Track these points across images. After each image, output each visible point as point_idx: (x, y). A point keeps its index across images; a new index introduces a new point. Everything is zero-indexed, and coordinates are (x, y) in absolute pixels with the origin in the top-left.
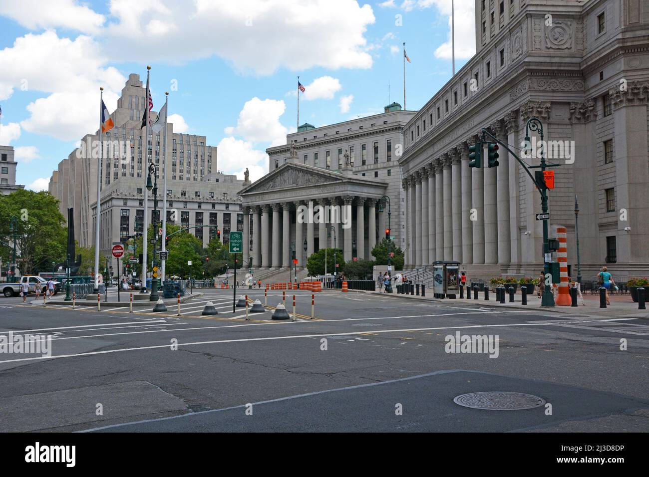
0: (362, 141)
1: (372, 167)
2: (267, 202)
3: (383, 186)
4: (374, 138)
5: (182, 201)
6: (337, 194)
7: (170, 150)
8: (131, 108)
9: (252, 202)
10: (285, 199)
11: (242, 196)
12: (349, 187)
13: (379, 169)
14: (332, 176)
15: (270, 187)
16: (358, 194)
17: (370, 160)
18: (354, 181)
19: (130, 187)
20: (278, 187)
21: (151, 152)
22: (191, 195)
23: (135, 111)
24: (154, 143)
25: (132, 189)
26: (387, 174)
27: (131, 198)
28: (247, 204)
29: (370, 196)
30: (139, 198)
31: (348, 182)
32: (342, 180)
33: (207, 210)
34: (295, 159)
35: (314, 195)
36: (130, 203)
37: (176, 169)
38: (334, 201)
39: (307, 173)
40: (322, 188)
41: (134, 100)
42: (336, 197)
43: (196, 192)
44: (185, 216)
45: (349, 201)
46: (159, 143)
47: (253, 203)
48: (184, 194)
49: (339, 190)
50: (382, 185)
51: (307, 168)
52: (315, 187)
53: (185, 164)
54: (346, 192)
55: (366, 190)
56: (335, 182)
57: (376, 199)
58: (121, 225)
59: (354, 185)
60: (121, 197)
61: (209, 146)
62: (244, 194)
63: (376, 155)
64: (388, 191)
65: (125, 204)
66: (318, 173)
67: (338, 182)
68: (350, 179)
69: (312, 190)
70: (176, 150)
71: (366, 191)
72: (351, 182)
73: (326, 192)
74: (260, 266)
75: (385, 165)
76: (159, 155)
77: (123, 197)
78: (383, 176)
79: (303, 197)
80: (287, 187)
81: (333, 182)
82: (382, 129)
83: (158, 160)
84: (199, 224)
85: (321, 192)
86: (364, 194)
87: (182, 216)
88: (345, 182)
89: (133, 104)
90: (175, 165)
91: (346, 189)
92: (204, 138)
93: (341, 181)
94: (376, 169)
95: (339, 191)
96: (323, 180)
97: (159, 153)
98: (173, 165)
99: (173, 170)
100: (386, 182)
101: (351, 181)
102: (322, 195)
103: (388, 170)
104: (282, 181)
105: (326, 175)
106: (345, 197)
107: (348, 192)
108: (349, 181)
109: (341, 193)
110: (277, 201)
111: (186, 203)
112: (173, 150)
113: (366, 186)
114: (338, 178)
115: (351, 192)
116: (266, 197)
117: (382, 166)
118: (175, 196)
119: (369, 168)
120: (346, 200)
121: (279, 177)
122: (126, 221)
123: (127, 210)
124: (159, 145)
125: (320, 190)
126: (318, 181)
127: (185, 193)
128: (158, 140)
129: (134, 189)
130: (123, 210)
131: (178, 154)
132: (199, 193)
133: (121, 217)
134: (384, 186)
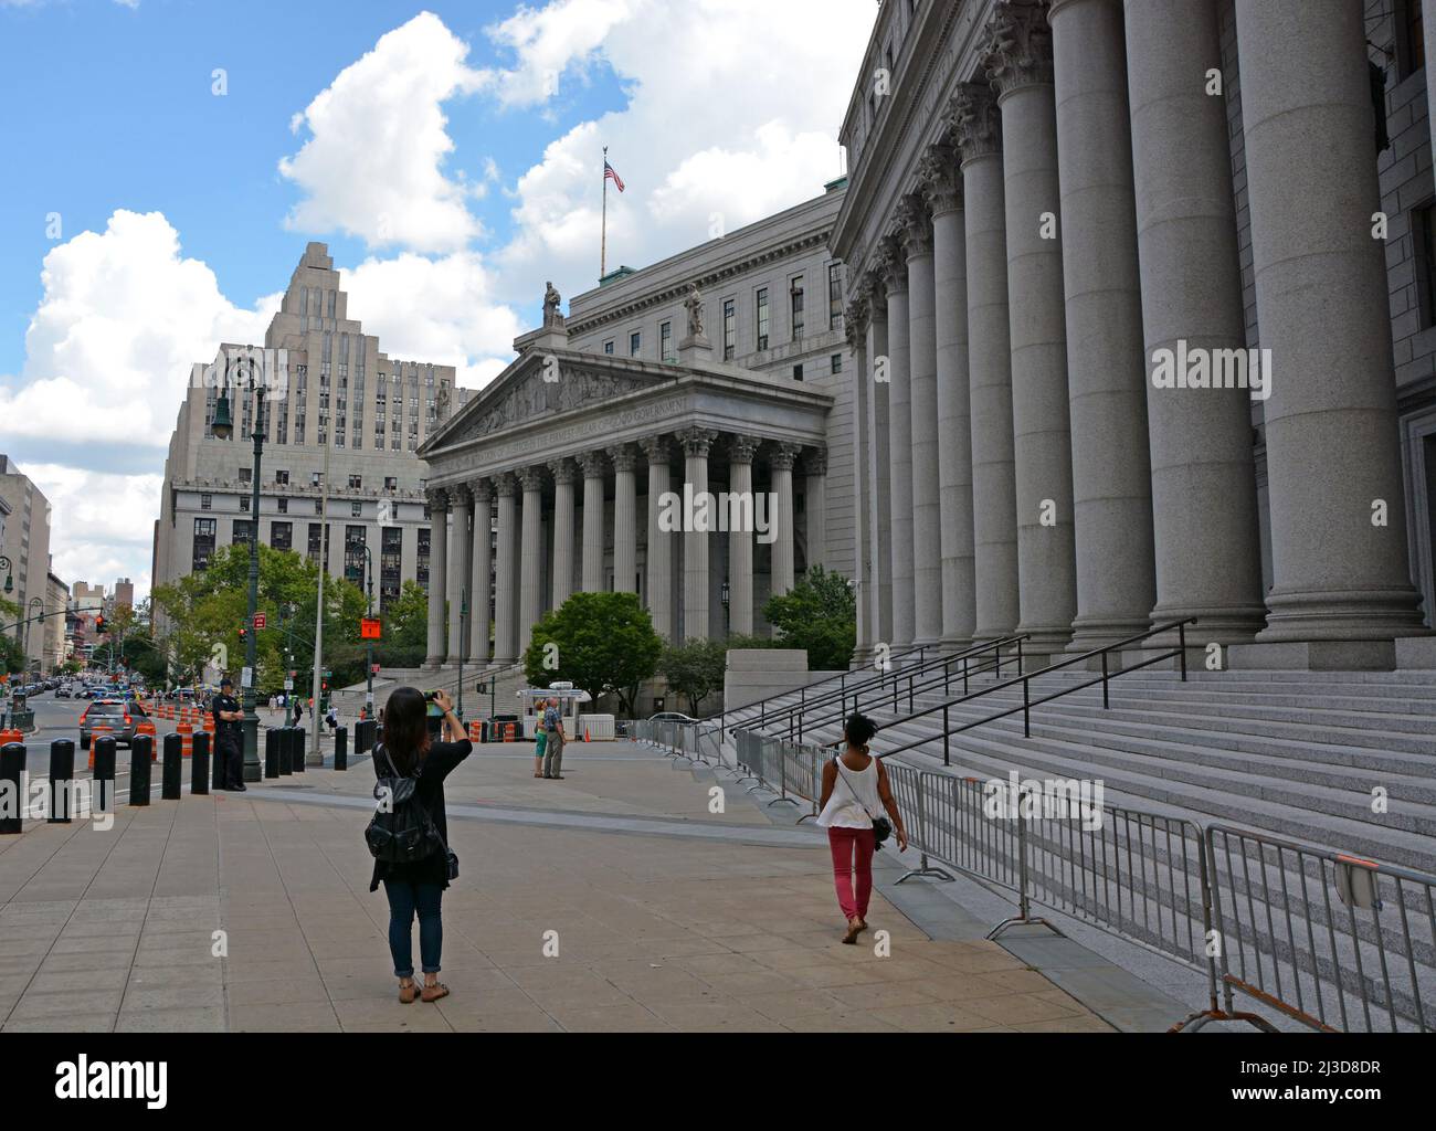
0: (756, 278)
1: (786, 353)
2: (483, 472)
3: (819, 407)
4: (790, 266)
5: (348, 500)
6: (664, 427)
7: (370, 397)
8: (305, 315)
9: (449, 475)
10: (526, 458)
11: (426, 459)
12: (700, 402)
13: (807, 355)
14: (648, 370)
15: (493, 425)
16: (729, 426)
17: (780, 333)
18: (716, 382)
19: (221, 467)
20: (513, 424)
21: (327, 401)
22: (373, 484)
23: (312, 319)
24: (334, 382)
25: (227, 470)
26: (829, 369)
27: (219, 490)
28: (439, 480)
29: (772, 433)
30: (239, 491)
31: (696, 383)
32: (677, 378)
33: (410, 522)
34: (553, 336)
35: (600, 436)
36: (216, 504)
37: (383, 441)
38: (654, 448)
39: (583, 374)
40: (622, 414)
41: (311, 297)
42: (662, 438)
43: (388, 480)
44: (355, 537)
45: (699, 445)
46: (345, 380)
47: (452, 477)
48: (355, 483)
49: (669, 413)
50: (813, 401)
51: (581, 355)
52: (605, 410)
53: (405, 430)
54: (689, 417)
55: (758, 413)
56: (656, 388)
57: (792, 446)
58: (195, 557)
59: (716, 395)
60: (195, 489)
61: (463, 389)
62: (430, 454)
63: (798, 315)
64: (832, 422)
65: (206, 506)
66: (610, 368)
67: (664, 385)
68: (702, 373)
69: (597, 421)
70: (384, 397)
71: (758, 418)
72: (705, 385)
73: (634, 422)
74: (443, 660)
75: (824, 343)
76: (344, 408)
77: (201, 489)
78: (817, 375)
79: (572, 447)
80: (533, 419)
81: (650, 390)
82: (814, 234)
83: (343, 419)
84: (391, 558)
85: (622, 426)
86: (750, 425)
87: (348, 536)
88: (684, 386)
89: (310, 305)
90: (383, 432)
91: (689, 408)
92: (452, 370)
93: (673, 383)
94: (796, 358)
95: (668, 417)
96: (625, 385)
97: (345, 403)
98: (377, 431)
99: (377, 443)
100: (827, 393)
101: (707, 380)
102: (621, 434)
103: (833, 357)
104: (522, 407)
105: (634, 368)
106: (685, 432)
107: (697, 416)
108: (698, 378)
109: (677, 420)
110: (507, 466)
111: (357, 503)
112: (379, 396)
113: (758, 403)
114: (667, 373)
115: (707, 418)
116: (483, 456)
117: (814, 347)
118: (329, 487)
119: (777, 356)
120: (691, 444)
121: (513, 396)
122: (206, 548)
123: (211, 520)
124: (345, 386)
125: (617, 420)
126: (611, 393)
127: (359, 482)
128: (345, 374)
129: (231, 469)
130: (201, 519)
131: (390, 406)
132: (393, 481)
133: (196, 538)
134: (821, 406)
